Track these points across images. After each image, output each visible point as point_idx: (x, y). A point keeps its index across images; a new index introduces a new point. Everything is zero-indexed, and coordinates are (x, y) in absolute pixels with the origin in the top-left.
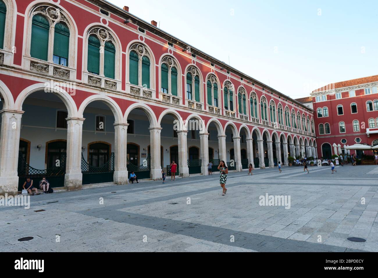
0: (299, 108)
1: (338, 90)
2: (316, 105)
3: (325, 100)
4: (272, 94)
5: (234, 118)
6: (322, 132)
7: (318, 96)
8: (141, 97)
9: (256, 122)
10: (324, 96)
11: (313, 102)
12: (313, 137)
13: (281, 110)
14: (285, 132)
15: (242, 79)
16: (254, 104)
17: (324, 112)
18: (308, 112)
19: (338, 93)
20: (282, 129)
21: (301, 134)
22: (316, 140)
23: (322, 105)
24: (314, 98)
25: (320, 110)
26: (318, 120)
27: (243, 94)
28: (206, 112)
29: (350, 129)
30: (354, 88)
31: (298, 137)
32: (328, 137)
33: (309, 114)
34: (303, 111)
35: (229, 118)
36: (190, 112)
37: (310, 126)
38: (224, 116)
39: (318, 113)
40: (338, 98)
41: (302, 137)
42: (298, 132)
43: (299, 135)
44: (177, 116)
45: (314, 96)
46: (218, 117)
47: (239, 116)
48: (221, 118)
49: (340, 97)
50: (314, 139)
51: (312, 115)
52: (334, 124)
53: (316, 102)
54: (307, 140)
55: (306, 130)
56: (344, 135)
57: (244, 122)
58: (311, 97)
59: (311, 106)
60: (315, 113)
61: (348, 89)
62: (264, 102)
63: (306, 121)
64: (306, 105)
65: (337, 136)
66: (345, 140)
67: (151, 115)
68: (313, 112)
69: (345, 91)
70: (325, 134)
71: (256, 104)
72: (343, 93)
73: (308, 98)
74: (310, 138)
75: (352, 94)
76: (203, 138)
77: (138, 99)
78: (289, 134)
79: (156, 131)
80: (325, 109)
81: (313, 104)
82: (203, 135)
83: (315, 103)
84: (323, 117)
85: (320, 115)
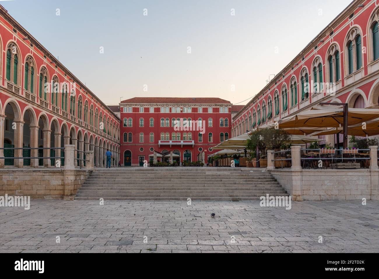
0: (112, 117)
1: (141, 105)
2: (123, 115)
3: (131, 112)
4: (97, 102)
5: (75, 122)
6: (126, 140)
7: (125, 107)
8: (29, 101)
9: (86, 127)
10: (130, 107)
11: (121, 112)
12: (119, 144)
13: (101, 117)
14: (102, 138)
15: (81, 88)
16: (86, 111)
17: (129, 122)
18: (117, 121)
19: (142, 108)
20: (101, 134)
21: (112, 140)
22: (120, 147)
23: (128, 115)
24: (123, 108)
25: (126, 120)
26: (123, 129)
27: (80, 101)
28: (61, 116)
29: (147, 140)
30: (154, 105)
31: (110, 142)
32: (129, 145)
33: (118, 123)
34: (114, 119)
35: (72, 122)
36: (53, 115)
37: (117, 134)
38: (70, 120)
39: (124, 123)
40: (141, 112)
41: (112, 143)
42: (110, 139)
43: (110, 141)
44: (46, 118)
45: (122, 107)
46: (67, 120)
47: (78, 121)
48: (68, 122)
49: (143, 112)
50: (119, 146)
51: (119, 123)
52: (136, 134)
53: (124, 112)
54: (115, 146)
55: (115, 137)
56: (142, 145)
57: (80, 127)
58: (120, 106)
59: (118, 114)
60: (121, 122)
61: (150, 105)
62: (92, 110)
63: (115, 129)
64: (116, 113)
65: (137, 145)
66: (142, 148)
67: (34, 116)
68: (120, 122)
69: (147, 107)
70: (128, 142)
71: (87, 111)
72: (145, 108)
73: (117, 106)
74: (117, 144)
75: (152, 111)
76: (58, 137)
77: (29, 102)
78: (105, 139)
79: (36, 128)
80: (130, 120)
81: (121, 114)
82: (58, 135)
83: (122, 113)
84: (128, 126)
85: (125, 125)
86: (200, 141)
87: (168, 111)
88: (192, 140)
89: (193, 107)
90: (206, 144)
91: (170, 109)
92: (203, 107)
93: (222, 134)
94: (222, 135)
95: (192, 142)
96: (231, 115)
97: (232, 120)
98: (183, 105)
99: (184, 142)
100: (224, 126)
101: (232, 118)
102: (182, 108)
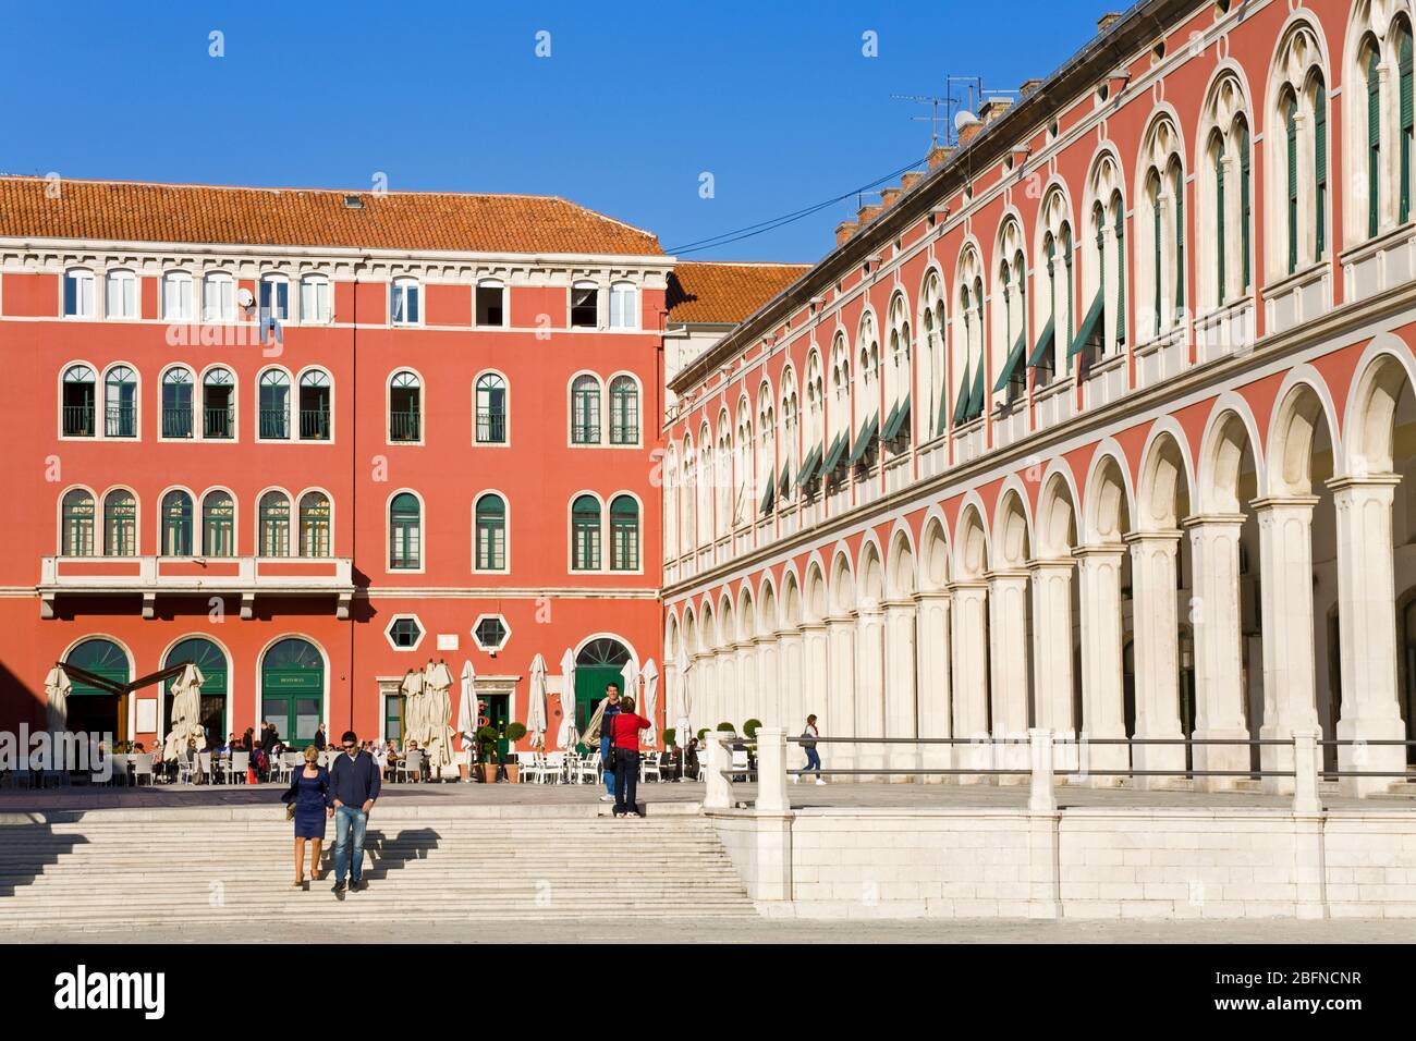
86: (407, 562)
87: (127, 310)
88: (339, 554)
89: (346, 275)
90: (458, 593)
91: (149, 284)
92: (435, 278)
93: (590, 507)
94: (585, 513)
95: (330, 570)
96: (661, 349)
97: (670, 398)
98: (257, 259)
99: (264, 570)
100: (605, 444)
101: (670, 375)
102: (245, 284)
